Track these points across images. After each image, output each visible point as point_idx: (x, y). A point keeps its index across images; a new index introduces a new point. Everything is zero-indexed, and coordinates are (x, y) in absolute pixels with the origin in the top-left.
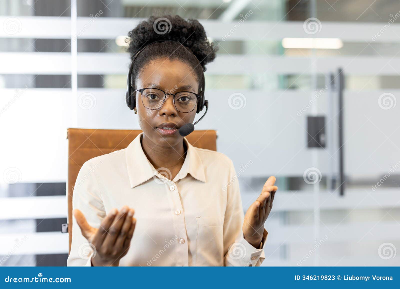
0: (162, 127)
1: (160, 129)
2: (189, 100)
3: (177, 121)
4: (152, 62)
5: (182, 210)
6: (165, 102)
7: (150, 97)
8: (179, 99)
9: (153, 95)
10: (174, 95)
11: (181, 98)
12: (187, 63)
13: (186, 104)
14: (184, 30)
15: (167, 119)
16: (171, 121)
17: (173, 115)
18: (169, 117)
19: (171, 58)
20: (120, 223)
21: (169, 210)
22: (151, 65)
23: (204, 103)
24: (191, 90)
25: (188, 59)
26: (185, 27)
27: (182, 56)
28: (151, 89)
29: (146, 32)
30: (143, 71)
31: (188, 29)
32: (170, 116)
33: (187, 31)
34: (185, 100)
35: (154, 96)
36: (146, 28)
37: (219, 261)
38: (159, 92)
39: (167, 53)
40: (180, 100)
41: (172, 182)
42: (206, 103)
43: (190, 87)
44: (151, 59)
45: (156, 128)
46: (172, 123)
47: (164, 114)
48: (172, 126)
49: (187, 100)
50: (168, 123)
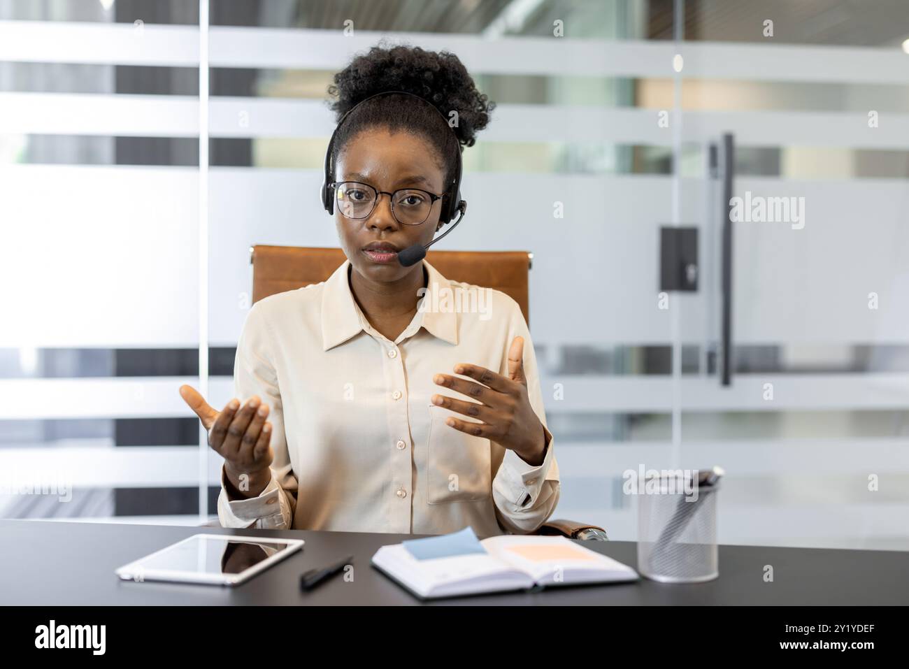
0: (371, 248)
1: (368, 253)
2: (421, 203)
3: (397, 239)
4: (361, 134)
5: (404, 392)
6: (376, 205)
7: (352, 196)
8: (403, 200)
9: (358, 192)
10: (391, 195)
11: (408, 198)
12: (422, 137)
13: (416, 209)
14: (427, 75)
15: (379, 237)
16: (385, 238)
17: (389, 229)
18: (383, 233)
19: (394, 128)
20: (245, 422)
21: (383, 390)
22: (358, 140)
23: (457, 205)
24: (424, 185)
25: (425, 128)
26: (428, 70)
27: (414, 124)
28: (354, 184)
29: (360, 78)
30: (345, 151)
31: (434, 74)
32: (385, 230)
33: (432, 77)
34: (415, 202)
35: (360, 195)
36: (359, 71)
37: (475, 481)
38: (366, 188)
39: (387, 120)
40: (406, 201)
41: (392, 344)
42: (462, 206)
43: (423, 179)
44: (361, 130)
45: (363, 250)
46: (386, 243)
47: (373, 227)
48: (388, 248)
49: (418, 201)
50: (380, 242)
